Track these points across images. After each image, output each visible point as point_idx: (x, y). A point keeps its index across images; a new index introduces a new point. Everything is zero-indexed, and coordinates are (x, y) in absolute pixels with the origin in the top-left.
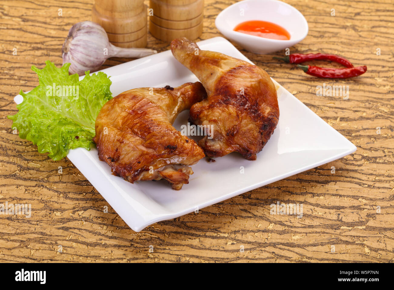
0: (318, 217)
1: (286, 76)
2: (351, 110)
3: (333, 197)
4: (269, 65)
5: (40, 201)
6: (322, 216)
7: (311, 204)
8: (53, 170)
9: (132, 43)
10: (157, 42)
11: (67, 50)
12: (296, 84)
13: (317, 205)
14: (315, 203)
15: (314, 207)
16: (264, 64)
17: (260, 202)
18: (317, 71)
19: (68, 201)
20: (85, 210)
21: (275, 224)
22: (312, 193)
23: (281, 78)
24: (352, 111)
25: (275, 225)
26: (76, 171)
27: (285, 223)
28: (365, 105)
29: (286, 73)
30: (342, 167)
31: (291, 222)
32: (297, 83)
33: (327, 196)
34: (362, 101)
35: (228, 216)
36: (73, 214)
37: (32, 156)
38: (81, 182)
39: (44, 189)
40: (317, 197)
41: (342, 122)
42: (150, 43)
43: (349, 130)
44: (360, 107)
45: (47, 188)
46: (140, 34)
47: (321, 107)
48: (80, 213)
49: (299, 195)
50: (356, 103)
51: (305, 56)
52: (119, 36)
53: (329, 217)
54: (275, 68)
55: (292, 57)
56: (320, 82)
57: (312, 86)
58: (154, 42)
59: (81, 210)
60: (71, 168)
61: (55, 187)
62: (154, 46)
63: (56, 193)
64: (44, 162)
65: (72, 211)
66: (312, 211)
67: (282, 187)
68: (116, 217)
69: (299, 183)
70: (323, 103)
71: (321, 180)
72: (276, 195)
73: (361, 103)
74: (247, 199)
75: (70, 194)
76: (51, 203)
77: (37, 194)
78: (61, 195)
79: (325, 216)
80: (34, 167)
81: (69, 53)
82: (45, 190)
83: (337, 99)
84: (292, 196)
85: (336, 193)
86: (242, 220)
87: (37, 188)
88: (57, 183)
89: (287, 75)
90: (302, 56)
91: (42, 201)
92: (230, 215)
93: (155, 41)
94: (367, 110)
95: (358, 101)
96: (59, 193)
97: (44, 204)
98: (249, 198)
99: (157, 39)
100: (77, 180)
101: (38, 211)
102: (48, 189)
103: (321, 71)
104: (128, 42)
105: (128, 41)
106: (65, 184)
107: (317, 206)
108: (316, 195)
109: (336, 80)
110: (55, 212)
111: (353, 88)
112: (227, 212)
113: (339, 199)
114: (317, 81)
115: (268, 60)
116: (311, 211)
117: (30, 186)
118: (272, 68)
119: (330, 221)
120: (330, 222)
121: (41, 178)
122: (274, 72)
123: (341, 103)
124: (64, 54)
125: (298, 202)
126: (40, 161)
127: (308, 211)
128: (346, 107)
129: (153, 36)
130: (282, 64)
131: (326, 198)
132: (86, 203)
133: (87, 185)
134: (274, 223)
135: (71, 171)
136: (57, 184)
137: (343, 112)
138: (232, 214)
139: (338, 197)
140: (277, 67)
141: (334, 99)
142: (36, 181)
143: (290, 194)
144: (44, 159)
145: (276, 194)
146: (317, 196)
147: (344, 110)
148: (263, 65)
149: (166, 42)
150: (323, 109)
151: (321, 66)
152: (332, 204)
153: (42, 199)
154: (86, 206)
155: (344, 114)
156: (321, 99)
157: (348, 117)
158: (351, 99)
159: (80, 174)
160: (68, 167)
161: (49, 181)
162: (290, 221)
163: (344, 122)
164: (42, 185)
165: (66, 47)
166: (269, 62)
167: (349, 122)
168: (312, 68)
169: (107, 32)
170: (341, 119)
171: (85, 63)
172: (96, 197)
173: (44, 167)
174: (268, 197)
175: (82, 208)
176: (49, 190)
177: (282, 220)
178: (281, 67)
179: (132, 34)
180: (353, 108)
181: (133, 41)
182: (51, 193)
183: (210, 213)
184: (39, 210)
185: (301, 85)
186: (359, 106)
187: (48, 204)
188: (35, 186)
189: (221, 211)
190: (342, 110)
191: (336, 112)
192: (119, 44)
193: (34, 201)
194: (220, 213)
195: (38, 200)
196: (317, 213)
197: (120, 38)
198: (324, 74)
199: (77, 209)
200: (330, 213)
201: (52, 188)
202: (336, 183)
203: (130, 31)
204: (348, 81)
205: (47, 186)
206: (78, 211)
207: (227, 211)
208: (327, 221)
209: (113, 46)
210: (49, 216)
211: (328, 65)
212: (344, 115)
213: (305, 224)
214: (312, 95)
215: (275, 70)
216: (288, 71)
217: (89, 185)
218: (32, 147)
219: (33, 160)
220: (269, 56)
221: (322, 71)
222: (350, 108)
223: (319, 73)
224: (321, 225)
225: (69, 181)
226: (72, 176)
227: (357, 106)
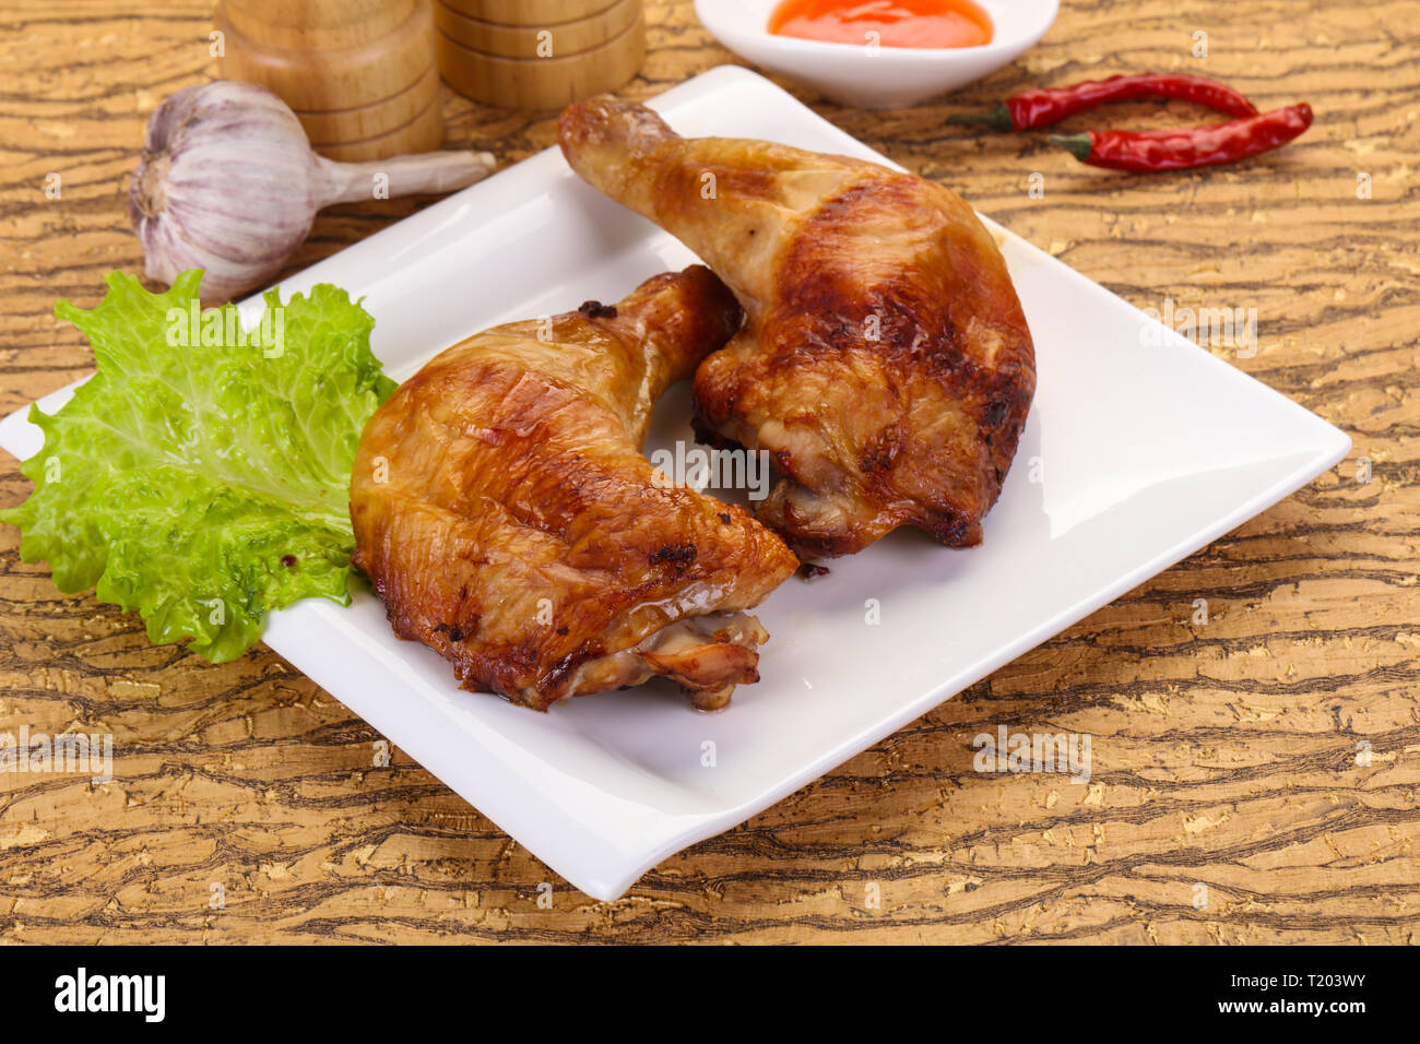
0: (1261, 733)
1: (1009, 184)
2: (1287, 286)
3: (1300, 643)
4: (934, 147)
5: (193, 831)
6: (1275, 727)
7: (1224, 685)
8: (213, 700)
9: (395, 138)
10: (480, 115)
11: (156, 207)
12: (1057, 213)
13: (1249, 686)
14: (1237, 678)
15: (1239, 694)
16: (915, 148)
17: (1032, 706)
18: (1124, 148)
19: (303, 815)
20: (378, 841)
21: (1108, 784)
22: (1216, 641)
23: (994, 196)
24: (1292, 292)
25: (1109, 788)
26: (301, 691)
27: (1146, 774)
28: (1335, 259)
29: (1004, 171)
30: (1306, 519)
31: (1165, 768)
32: (1059, 206)
33: (1275, 645)
34: (1321, 243)
35: (924, 781)
36: (334, 862)
37: (116, 655)
38: (332, 731)
39: (197, 779)
40: (1238, 655)
41: (1267, 339)
42: (457, 122)
43: (1296, 367)
44: (1316, 270)
45: (208, 773)
46: (419, 96)
47: (1172, 290)
48: (363, 854)
49: (1172, 654)
50: (1300, 254)
51: (1066, 94)
52: (339, 116)
53: (1303, 723)
54: (959, 156)
55: (1019, 108)
56: (1146, 191)
57: (1117, 212)
58: (469, 117)
59: (361, 845)
60: (281, 682)
61: (238, 767)
62: (474, 135)
63: (249, 791)
64: (170, 671)
65: (327, 851)
66: (1233, 709)
67: (1098, 635)
68: (504, 849)
69: (1158, 607)
70: (1176, 274)
71: (1237, 584)
72: (1087, 670)
73: (1316, 254)
74: (982, 702)
75: (304, 786)
76: (241, 832)
77: (175, 803)
78: (271, 794)
79: (1285, 725)
80: (136, 696)
81: (165, 218)
82: (201, 783)
83: (1225, 248)
84: (1144, 662)
85: (1308, 628)
86: (981, 786)
87: (167, 779)
88: (241, 747)
89: (1013, 179)
90: (1056, 96)
91: (201, 830)
92: (934, 775)
93: (473, 111)
94: (1346, 278)
95: (1302, 246)
96: (260, 786)
97: (212, 841)
98: (988, 698)
99: (477, 102)
100: (318, 725)
101: (199, 873)
102: (212, 777)
103: (1143, 147)
104: (377, 137)
105: (379, 130)
106: (274, 749)
107: (1250, 690)
108: (1235, 644)
109: (1200, 175)
110: (265, 868)
111: (1275, 197)
112: (917, 766)
113: (1324, 649)
114: (1131, 188)
115: (927, 130)
116: (1231, 714)
117: (142, 777)
118: (946, 159)
119: (1311, 741)
120: (1309, 747)
121: (173, 736)
122: (961, 174)
123: (1242, 263)
124: (144, 223)
125: (1174, 682)
126: (153, 669)
127: (1217, 714)
128: (1267, 278)
129: (460, 94)
130: (982, 140)
131: (1274, 653)
132: (375, 810)
133: (358, 740)
134: (1102, 780)
135: (283, 694)
136: (242, 752)
137: (1257, 298)
138: (936, 769)
139: (1319, 640)
140: (966, 153)
141: (1211, 252)
142: (157, 751)
143: (1135, 657)
144: (165, 657)
145: (1083, 667)
146: (1239, 650)
147: (1261, 292)
148: (912, 153)
149: (514, 112)
150: (1179, 300)
151: (1130, 125)
152: (1303, 673)
153: (202, 821)
154: (378, 823)
155: (1264, 307)
156: (1166, 259)
157: (1282, 318)
158: (1277, 244)
159: (319, 701)
160: (268, 677)
161: (208, 746)
162: (1162, 762)
163: (1272, 337)
164: (185, 767)
165: (149, 194)
166: (928, 136)
167: (1289, 337)
168: (1104, 139)
169: (297, 111)
170: (1260, 329)
171: (236, 250)
172: (407, 782)
173: (174, 690)
174: (1059, 681)
175: (365, 833)
176: (219, 782)
177: (1130, 764)
178: (981, 151)
179: (391, 103)
180: (1293, 275)
181: (396, 130)
182: (228, 791)
183: (855, 779)
184: (200, 868)
185: (1075, 214)
186: (1312, 265)
187: (227, 836)
188: (160, 775)
189: (895, 766)
190: (1252, 293)
191: (1232, 300)
192: (346, 150)
193: (173, 833)
194: (894, 774)
195: (186, 827)
196: (1252, 718)
197: (347, 126)
198: (1154, 155)
199: (346, 842)
200: (1303, 710)
201: (229, 773)
202: (1297, 586)
203: (381, 95)
204: (1248, 168)
205: (207, 767)
206: (350, 847)
207: (915, 761)
208: (1300, 743)
209: (326, 163)
210: (244, 885)
211: (1158, 115)
212: (1266, 312)
213: (1220, 765)
214: (1127, 247)
215: (963, 168)
216: (1009, 162)
217: (368, 738)
218: (107, 617)
219: (127, 670)
220: (926, 111)
221: (1146, 145)
222: (1282, 278)
223: (1135, 154)
224: (1278, 760)
225: (284, 734)
226: (292, 710)
227: (1305, 267)
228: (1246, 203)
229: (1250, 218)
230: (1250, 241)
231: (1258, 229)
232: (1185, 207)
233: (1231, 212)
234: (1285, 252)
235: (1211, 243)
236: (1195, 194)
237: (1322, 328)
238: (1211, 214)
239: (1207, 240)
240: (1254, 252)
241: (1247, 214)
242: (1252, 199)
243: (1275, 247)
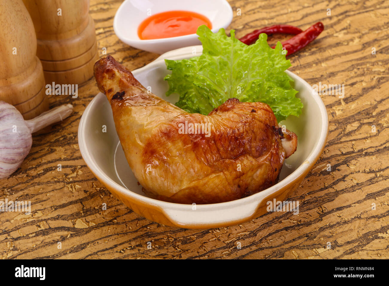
2: (347, 85)
24: (349, 87)
28: (356, 73)
34: (348, 68)
41: (350, 104)
43: (365, 110)
44: (352, 78)
50: (344, 74)
73: (349, 72)
83: (320, 78)
94: (363, 78)
95: (343, 71)
111: (324, 57)
123: (328, 81)
141: (317, 80)
157: (351, 96)
158: (335, 72)
163: (351, 103)
167: (357, 101)
170: (346, 101)
180: (346, 81)
186: (350, 76)
204: (310, 50)
211: (272, 39)
212: (345, 95)
222: (344, 83)
227: (348, 78)
228: (317, 61)
229: (322, 66)
230: (326, 73)
231: (326, 69)
232: (299, 67)
233: (314, 65)
234: (339, 74)
235: (314, 77)
236: (300, 62)
237: (365, 95)
238: (309, 67)
239: (313, 76)
240: (330, 77)
241: (319, 65)
242: (318, 59)
243: (335, 73)
